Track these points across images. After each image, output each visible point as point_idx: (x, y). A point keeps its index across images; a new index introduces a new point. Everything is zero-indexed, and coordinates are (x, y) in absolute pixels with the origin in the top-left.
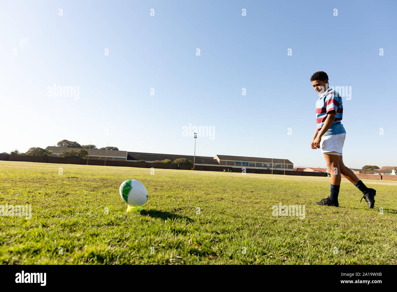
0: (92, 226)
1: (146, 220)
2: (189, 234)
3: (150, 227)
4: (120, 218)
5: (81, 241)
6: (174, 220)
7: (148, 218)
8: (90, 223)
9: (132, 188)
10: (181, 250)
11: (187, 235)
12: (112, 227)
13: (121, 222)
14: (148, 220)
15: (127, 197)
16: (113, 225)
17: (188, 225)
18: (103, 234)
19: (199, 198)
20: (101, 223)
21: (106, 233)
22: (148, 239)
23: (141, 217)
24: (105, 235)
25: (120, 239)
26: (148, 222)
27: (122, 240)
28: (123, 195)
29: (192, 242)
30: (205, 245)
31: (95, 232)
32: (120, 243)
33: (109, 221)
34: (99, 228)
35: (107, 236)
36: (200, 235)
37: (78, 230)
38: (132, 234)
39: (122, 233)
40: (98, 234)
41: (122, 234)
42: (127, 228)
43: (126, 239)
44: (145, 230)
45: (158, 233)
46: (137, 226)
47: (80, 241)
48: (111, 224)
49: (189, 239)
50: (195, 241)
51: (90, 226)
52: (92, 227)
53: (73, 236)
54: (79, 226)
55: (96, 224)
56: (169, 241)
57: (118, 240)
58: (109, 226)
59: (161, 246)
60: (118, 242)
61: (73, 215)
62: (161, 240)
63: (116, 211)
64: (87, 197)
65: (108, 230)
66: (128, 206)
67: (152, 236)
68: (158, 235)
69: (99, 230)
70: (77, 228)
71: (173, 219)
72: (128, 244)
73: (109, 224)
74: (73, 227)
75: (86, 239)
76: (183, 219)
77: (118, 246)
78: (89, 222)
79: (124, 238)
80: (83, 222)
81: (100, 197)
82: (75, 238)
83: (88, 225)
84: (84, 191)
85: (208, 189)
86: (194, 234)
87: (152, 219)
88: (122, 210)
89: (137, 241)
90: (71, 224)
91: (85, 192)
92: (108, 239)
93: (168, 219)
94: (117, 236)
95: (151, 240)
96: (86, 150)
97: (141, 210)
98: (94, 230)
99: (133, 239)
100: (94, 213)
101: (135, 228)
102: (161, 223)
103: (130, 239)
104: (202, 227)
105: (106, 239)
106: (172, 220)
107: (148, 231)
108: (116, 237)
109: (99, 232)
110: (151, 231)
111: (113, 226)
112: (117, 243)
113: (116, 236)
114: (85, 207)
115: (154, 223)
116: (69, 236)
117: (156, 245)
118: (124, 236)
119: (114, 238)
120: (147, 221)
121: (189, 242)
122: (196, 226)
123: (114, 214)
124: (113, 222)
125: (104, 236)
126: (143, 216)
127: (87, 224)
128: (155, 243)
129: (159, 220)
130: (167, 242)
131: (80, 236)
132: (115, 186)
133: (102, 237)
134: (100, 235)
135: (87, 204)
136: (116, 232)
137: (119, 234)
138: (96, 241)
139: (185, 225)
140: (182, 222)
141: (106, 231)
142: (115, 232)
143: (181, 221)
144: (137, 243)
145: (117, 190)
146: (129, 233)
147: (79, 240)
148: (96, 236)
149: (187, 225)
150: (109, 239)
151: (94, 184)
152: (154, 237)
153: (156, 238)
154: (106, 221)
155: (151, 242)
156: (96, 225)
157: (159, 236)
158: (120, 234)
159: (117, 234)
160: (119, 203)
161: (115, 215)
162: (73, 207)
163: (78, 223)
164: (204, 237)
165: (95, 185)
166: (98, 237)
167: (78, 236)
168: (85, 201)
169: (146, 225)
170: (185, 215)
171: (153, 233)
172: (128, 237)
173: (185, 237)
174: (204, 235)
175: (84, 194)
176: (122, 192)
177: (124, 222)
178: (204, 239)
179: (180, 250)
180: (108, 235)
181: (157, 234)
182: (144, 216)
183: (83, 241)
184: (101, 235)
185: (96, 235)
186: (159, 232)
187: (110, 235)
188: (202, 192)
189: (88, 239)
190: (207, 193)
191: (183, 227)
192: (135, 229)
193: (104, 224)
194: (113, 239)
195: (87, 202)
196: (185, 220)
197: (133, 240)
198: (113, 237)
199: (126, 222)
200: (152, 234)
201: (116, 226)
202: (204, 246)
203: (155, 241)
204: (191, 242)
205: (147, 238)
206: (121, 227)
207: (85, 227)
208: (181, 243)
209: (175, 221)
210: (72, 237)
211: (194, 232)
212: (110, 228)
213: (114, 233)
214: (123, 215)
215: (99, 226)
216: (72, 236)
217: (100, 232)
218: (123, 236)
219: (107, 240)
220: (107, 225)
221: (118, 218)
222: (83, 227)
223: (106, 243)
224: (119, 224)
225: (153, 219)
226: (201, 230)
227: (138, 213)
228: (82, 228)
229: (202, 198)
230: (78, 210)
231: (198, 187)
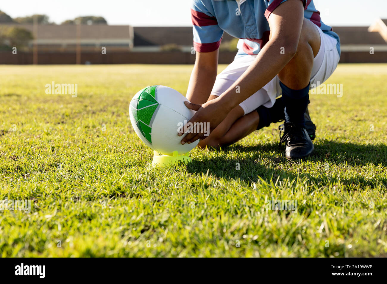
0: (76, 198)
1: (204, 184)
2: (317, 213)
3: (216, 199)
4: (138, 182)
5: (56, 229)
6: (274, 182)
7: (206, 178)
8: (69, 192)
9: (158, 105)
10: (301, 248)
11: (313, 214)
12: (121, 200)
13: (143, 190)
14: (209, 183)
15: (150, 130)
16: (125, 197)
17: (312, 194)
18: (103, 214)
19: (335, 130)
20: (96, 193)
21: (112, 213)
22: (216, 226)
23: (188, 177)
24: (110, 217)
25: (146, 226)
26: (209, 189)
27: (152, 227)
28: (139, 125)
29: (327, 231)
30: (362, 237)
31: (85, 211)
32: (147, 234)
33: (113, 188)
34: (93, 204)
35: (115, 219)
36: (346, 214)
37: (46, 208)
38: (172, 214)
39: (150, 212)
40: (92, 216)
41: (148, 214)
42: (158, 201)
43: (160, 225)
44: (205, 206)
45: (238, 212)
46: (183, 198)
47: (54, 231)
48: (119, 193)
49: (320, 223)
50: (335, 229)
51: (71, 199)
52: (75, 202)
53: (37, 220)
54: (45, 200)
55: (83, 195)
56: (268, 229)
57: (142, 227)
58: (114, 198)
59: (250, 241)
60: (142, 231)
61: (27, 176)
62: (249, 225)
63: (126, 166)
64: (50, 137)
65: (114, 206)
66: (155, 153)
67: (225, 219)
68: (239, 215)
69: (92, 207)
70: (42, 203)
71: (271, 181)
72: (168, 236)
73: (113, 195)
74: (33, 201)
75: (67, 225)
76: (299, 179)
77: (144, 239)
78: (66, 190)
79: (154, 224)
80: (52, 191)
81: (83, 137)
82: (42, 223)
83: (66, 198)
84: (41, 124)
85: (358, 107)
86: (332, 213)
87: (219, 181)
88: (141, 164)
89: (188, 228)
90: (26, 196)
91: (45, 127)
92: (117, 224)
93: (259, 180)
94: (138, 219)
95: (221, 227)
96: (27, 27)
97: (186, 163)
98: (82, 206)
99: (177, 223)
100: (74, 170)
101: (179, 201)
102: (243, 190)
103: (171, 224)
104: (351, 197)
105: (114, 226)
106: (269, 183)
107: (211, 208)
108: (136, 221)
109: (93, 210)
110: (218, 208)
111: (125, 199)
112: (140, 234)
113: (135, 218)
114: (51, 157)
115: (224, 191)
116: (27, 219)
117: (236, 237)
118: (155, 218)
119: (132, 223)
120: (206, 187)
121: (320, 231)
122: (335, 194)
123: (121, 173)
124: (122, 190)
125: (106, 218)
126: (194, 175)
127: (63, 195)
128: (232, 233)
129: (236, 183)
130: (264, 231)
131: (52, 220)
132: (114, 109)
133: (103, 221)
134: (98, 216)
135: (55, 152)
136: (133, 211)
137: (142, 214)
138: (91, 228)
139: (306, 192)
140: (298, 185)
141: (110, 209)
142: (131, 211)
143: (294, 185)
144: (190, 233)
145: (120, 118)
146: (165, 212)
147: (51, 228)
148: (90, 220)
149: (311, 192)
150: (120, 225)
151: (62, 108)
152: (229, 220)
153: (234, 222)
154: (107, 187)
155: (222, 230)
156: (84, 197)
157: (241, 217)
158: (145, 216)
159: (138, 215)
160: (130, 148)
161: (124, 175)
162: (24, 160)
163: (42, 193)
164: (359, 219)
165: (64, 111)
166: (93, 221)
167: (48, 220)
168: (49, 146)
169: (204, 195)
170: (301, 171)
171: (225, 213)
172: (166, 222)
173: (309, 219)
174: (357, 215)
175: (43, 131)
176: (135, 117)
177: (148, 188)
178: (359, 222)
179: (298, 247)
180: (117, 218)
181: (234, 213)
182: (196, 174)
183: (62, 230)
184: (101, 218)
185: (87, 218)
186: (239, 209)
187: (122, 217)
188: (344, 116)
189: (71, 226)
190: (356, 118)
191: (301, 198)
192: (180, 205)
193: (102, 196)
194: (129, 224)
195: (53, 148)
196: (304, 182)
197: (177, 227)
198: (128, 221)
199: (156, 188)
200: (222, 213)
201: (131, 197)
202: (360, 238)
203: (232, 229)
204: (324, 230)
205: (212, 223)
206: (144, 201)
207: (60, 202)
208: (298, 233)
209: (279, 184)
210: (34, 221)
211: (330, 209)
212: (119, 203)
213: (130, 213)
214: (144, 174)
215: (90, 199)
216: (33, 219)
217: (97, 210)
218: (152, 219)
219: (116, 228)
220: (110, 197)
221: (134, 180)
222: (54, 201)
223: (116, 233)
224: (139, 194)
225: (222, 182)
226: (349, 204)
227: (180, 168)
228: (54, 203)
229: (345, 131)
230: (36, 166)
231: (332, 105)
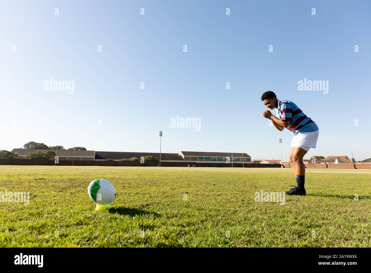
0: (61, 226)
1: (115, 218)
2: (156, 229)
3: (119, 224)
4: (89, 218)
5: (49, 243)
6: (141, 216)
7: (116, 215)
8: (58, 224)
9: (100, 187)
11: (154, 230)
12: (81, 226)
13: (90, 221)
14: (117, 217)
15: (96, 196)
16: (82, 225)
17: (155, 221)
18: (72, 234)
19: (165, 193)
20: (70, 224)
21: (75, 232)
22: (117, 237)
23: (109, 215)
24: (74, 235)
25: (89, 238)
26: (117, 220)
27: (91, 239)
28: (92, 195)
29: (159, 237)
30: (172, 239)
31: (64, 233)
32: (89, 242)
33: (78, 221)
34: (68, 229)
35: (76, 235)
36: (166, 229)
37: (47, 232)
38: (101, 232)
39: (92, 232)
40: (67, 235)
41: (91, 233)
42: (96, 226)
43: (95, 237)
44: (114, 228)
45: (127, 230)
46: (106, 224)
47: (48, 243)
48: (80, 223)
49: (157, 233)
50: (162, 236)
51: (59, 227)
52: (61, 228)
53: (42, 238)
54: (47, 228)
55: (65, 225)
56: (137, 237)
57: (87, 239)
58: (78, 226)
59: (130, 243)
60: (87, 241)
61: (42, 217)
62: (130, 236)
63: (85, 211)
64: (55, 198)
65: (77, 230)
66: (97, 204)
67: (121, 233)
68: (127, 232)
69: (68, 230)
70: (46, 229)
71: (140, 215)
72: (97, 243)
73: (78, 224)
74: (42, 229)
75: (55, 240)
76: (151, 214)
77: (87, 245)
78: (57, 222)
79: (93, 237)
80: (51, 224)
81: (69, 198)
82: (44, 240)
83: (57, 226)
84: (52, 192)
85: (173, 184)
86: (161, 228)
87: (121, 216)
88: (91, 210)
89: (106, 239)
90: (39, 226)
91: (53, 193)
92: (77, 238)
93: (136, 216)
94: (86, 235)
95: (119, 237)
96: (54, 151)
97: (109, 209)
98: (63, 231)
99: (102, 237)
100: (63, 213)
101: (104, 226)
102: (130, 220)
103: (99, 237)
104: (168, 222)
105: (76, 239)
106: (140, 217)
107: (116, 229)
108: (85, 236)
109: (68, 232)
110: (119, 229)
111: (82, 226)
112: (86, 242)
113: (85, 235)
114: (54, 208)
115: (122, 220)
116: (37, 238)
117: (125, 242)
118: (93, 235)
119: (83, 237)
120: (116, 219)
121: (157, 237)
122: (163, 220)
123: (82, 214)
124: (82, 222)
125: (73, 236)
126: (111, 214)
127: (56, 225)
128: (123, 240)
129: (127, 217)
130: (136, 238)
131: (48, 238)
132: (84, 185)
133: (71, 237)
134: (69, 235)
135: (56, 205)
136: (85, 232)
137: (88, 233)
138: (65, 241)
139: (153, 220)
140: (150, 217)
141: (75, 231)
142: (84, 232)
143: (149, 217)
144: (107, 241)
145: (86, 189)
146: (98, 231)
147: (47, 242)
148: (65, 237)
149: (154, 220)
150: (78, 239)
151: (62, 185)
152: (123, 234)
153: (125, 234)
154: (75, 221)
156: (65, 226)
157: (128, 232)
158: (89, 234)
159: (86, 234)
160: (88, 202)
161: (83, 215)
162: (41, 209)
163: (46, 225)
164: (171, 231)
165: (63, 186)
166: (66, 238)
167: (47, 238)
168: (54, 202)
169: (114, 223)
170: (152, 210)
171: (122, 230)
172: (98, 236)
173: (153, 232)
174: (170, 229)
175: (52, 195)
176: (90, 191)
177: (92, 221)
178: (171, 232)
179: (148, 244)
180: (77, 235)
181: (125, 231)
182: (112, 213)
183: (52, 242)
184: (70, 236)
185: (65, 236)
186: (127, 229)
187: (80, 235)
188: (168, 187)
189: (57, 240)
190: (172, 188)
191: (151, 222)
192: (104, 227)
193: (73, 225)
194: (82, 238)
195: (55, 203)
196: (153, 215)
197: (102, 238)
198: (82, 237)
199: (95, 221)
200: (120, 231)
201: (85, 225)
202: (171, 239)
203: (124, 237)
204: (158, 237)
206: (90, 226)
207: (54, 228)
208: (149, 238)
209: (143, 217)
210: (40, 239)
211: (161, 227)
212: (79, 228)
213: (83, 233)
214: (92, 214)
215: (67, 226)
216: (40, 238)
217: (69, 232)
218: (92, 235)
219: (76, 240)
220: (76, 225)
221: (87, 217)
222: (51, 229)
223: (75, 243)
224: (88, 223)
225: (122, 217)
226: (168, 224)
227: (106, 211)
228: (51, 230)
229: (168, 193)
230: (46, 212)
231: (164, 183)
